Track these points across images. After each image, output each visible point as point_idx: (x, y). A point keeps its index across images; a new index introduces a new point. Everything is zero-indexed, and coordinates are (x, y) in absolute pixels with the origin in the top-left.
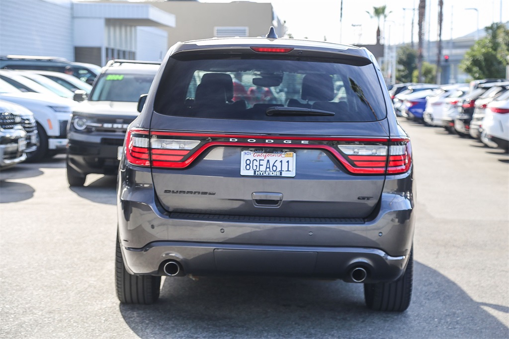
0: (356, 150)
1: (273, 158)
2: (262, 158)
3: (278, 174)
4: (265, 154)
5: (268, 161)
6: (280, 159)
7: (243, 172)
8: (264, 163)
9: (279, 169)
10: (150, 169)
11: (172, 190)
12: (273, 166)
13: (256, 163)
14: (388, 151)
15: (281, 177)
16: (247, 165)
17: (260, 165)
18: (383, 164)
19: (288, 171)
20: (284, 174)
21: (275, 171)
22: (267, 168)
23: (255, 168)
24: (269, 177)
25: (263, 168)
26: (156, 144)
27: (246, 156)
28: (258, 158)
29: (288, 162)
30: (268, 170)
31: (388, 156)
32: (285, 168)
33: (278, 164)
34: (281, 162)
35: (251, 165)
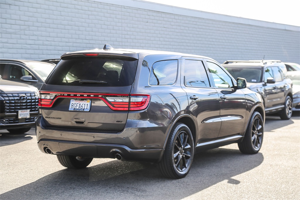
0: (115, 100)
1: (82, 103)
2: (78, 103)
3: (83, 110)
4: (79, 101)
5: (80, 104)
6: (84, 103)
7: (70, 109)
8: (78, 105)
9: (83, 108)
10: (41, 108)
13: (75, 105)
14: (130, 100)
18: (127, 106)
19: (87, 109)
20: (85, 110)
24: (79, 111)
25: (77, 107)
27: (72, 102)
28: (76, 103)
29: (87, 105)
30: (79, 108)
31: (129, 102)
32: (86, 107)
33: (83, 106)
34: (85, 104)
35: (73, 106)
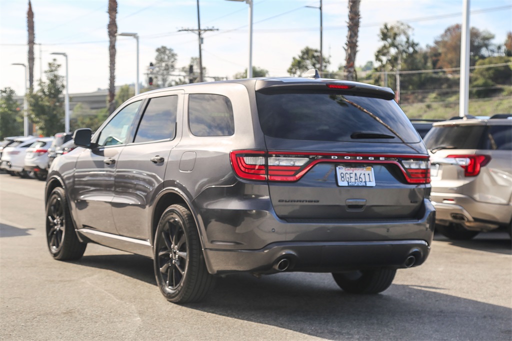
1: (359, 171)
2: (351, 172)
3: (364, 184)
4: (353, 169)
5: (356, 174)
6: (363, 172)
7: (341, 183)
8: (353, 175)
9: (364, 180)
10: (266, 183)
11: (284, 200)
12: (360, 178)
13: (348, 176)
15: (366, 186)
16: (342, 177)
17: (351, 177)
19: (370, 181)
20: (368, 185)
21: (361, 182)
22: (356, 179)
23: (347, 179)
24: (358, 186)
25: (353, 180)
26: (272, 162)
27: (341, 170)
28: (349, 172)
29: (369, 174)
30: (356, 181)
32: (367, 180)
33: (362, 176)
34: (364, 174)
35: (345, 177)
